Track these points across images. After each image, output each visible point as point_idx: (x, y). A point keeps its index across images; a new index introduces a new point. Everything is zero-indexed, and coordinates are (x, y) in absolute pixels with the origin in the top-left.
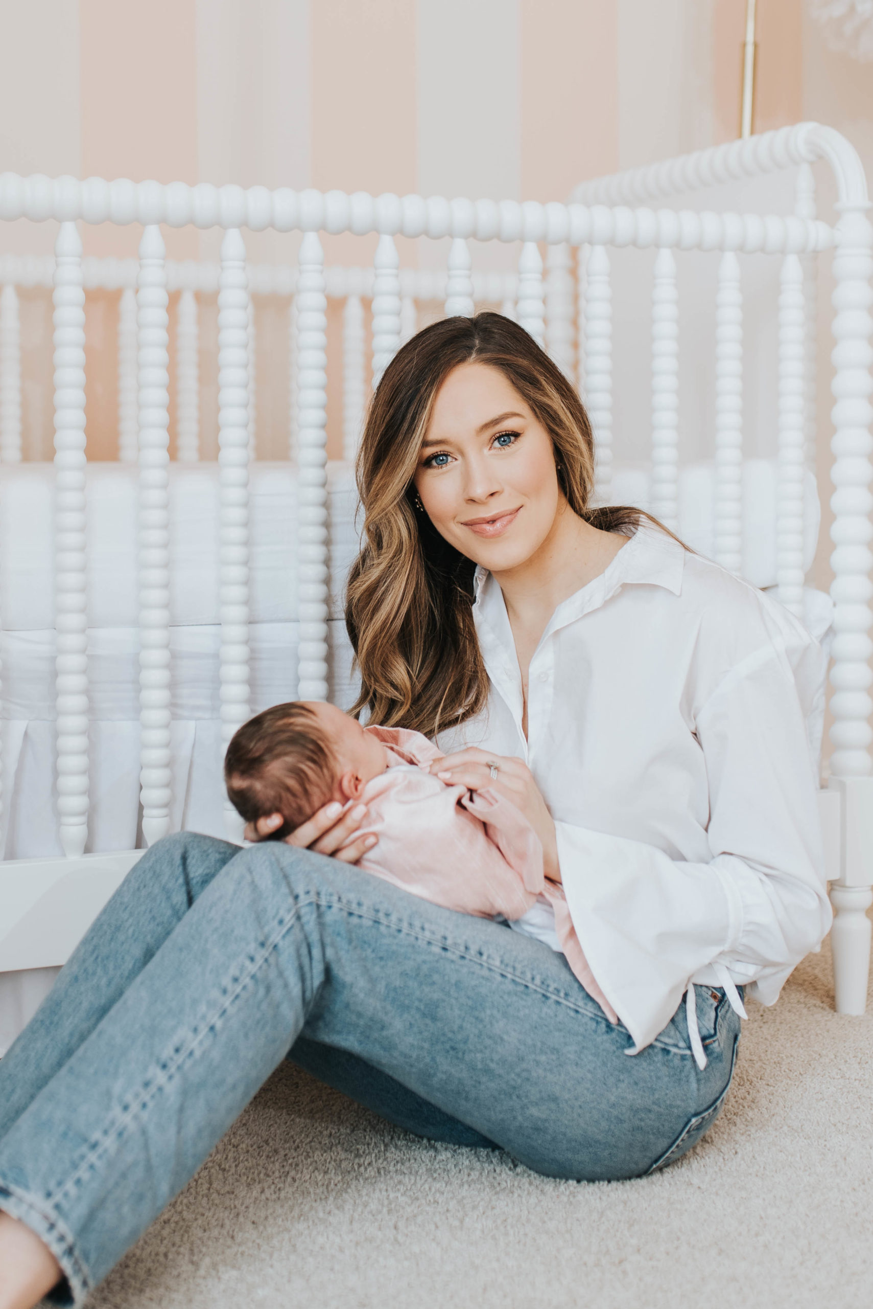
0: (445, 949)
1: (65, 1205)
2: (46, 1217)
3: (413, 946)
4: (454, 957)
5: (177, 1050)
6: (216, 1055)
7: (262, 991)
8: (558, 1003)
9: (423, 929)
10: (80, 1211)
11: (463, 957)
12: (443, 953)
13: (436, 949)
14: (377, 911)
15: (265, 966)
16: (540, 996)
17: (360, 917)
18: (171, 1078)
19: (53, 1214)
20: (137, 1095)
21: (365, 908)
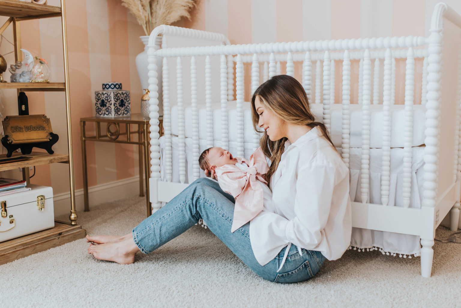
0: (223, 216)
1: (138, 236)
2: (135, 237)
3: (216, 213)
4: (224, 219)
5: (163, 217)
6: (169, 220)
7: (180, 211)
8: (246, 236)
9: (220, 210)
10: (140, 238)
11: (226, 219)
12: (222, 217)
13: (221, 216)
14: (211, 204)
15: (182, 206)
16: (242, 233)
17: (207, 203)
18: (160, 221)
19: (136, 237)
20: (155, 222)
21: (209, 202)
